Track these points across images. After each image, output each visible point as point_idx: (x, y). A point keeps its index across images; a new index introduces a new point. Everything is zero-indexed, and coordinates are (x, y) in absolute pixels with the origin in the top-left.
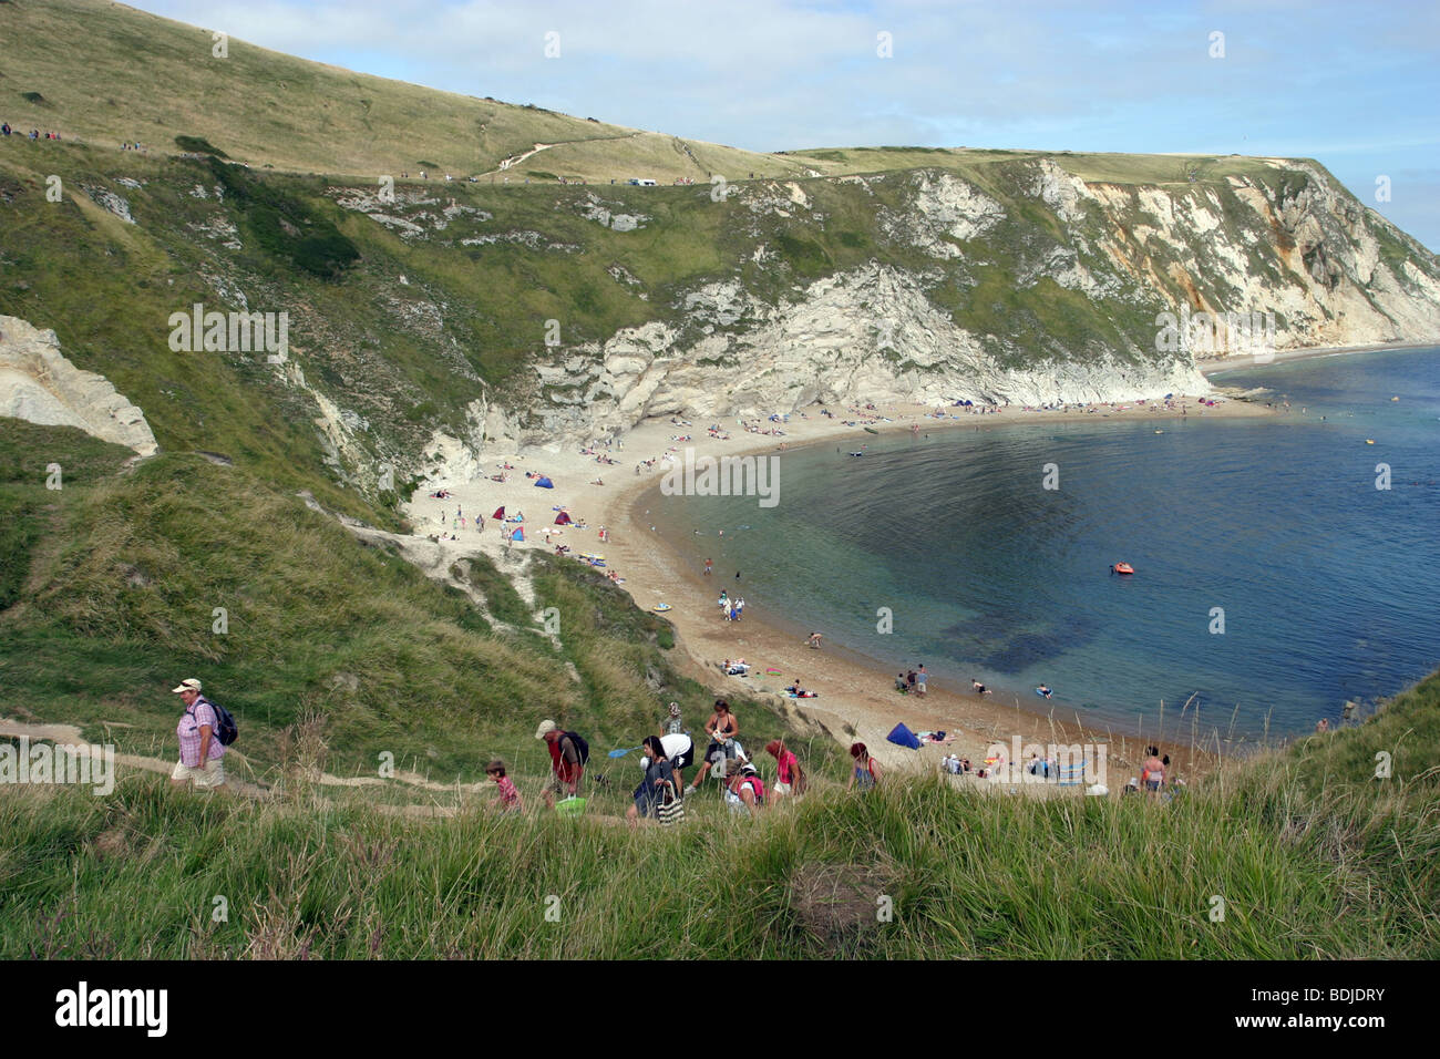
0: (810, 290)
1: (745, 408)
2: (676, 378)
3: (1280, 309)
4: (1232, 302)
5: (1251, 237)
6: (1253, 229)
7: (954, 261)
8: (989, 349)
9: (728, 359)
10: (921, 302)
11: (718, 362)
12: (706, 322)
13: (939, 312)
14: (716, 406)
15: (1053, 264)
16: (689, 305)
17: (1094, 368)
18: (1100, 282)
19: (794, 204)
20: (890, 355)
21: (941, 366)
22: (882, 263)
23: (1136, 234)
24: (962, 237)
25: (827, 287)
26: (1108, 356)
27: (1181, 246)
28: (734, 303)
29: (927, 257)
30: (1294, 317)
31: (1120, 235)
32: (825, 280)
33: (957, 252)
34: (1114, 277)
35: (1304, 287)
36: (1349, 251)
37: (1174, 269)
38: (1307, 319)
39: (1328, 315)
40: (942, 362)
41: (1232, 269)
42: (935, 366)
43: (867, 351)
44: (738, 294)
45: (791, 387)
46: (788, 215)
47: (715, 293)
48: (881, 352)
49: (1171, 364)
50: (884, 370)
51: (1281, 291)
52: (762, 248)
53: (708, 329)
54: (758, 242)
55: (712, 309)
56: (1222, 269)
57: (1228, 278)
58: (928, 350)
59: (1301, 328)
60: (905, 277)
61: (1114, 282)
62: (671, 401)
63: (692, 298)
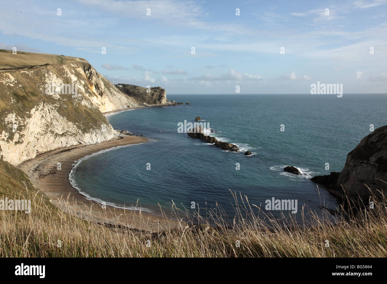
5: (83, 82)
6: (83, 80)
8: (78, 127)
9: (20, 141)
10: (57, 114)
11: (18, 142)
12: (12, 128)
13: (63, 117)
15: (79, 99)
16: (6, 123)
20: (52, 132)
21: (65, 134)
22: (44, 102)
29: (53, 99)
33: (59, 96)
35: (97, 97)
42: (63, 134)
43: (46, 131)
46: (13, 85)
47: (11, 117)
48: (50, 131)
50: (52, 137)
51: (93, 98)
52: (12, 98)
58: (61, 129)
63: (6, 120)
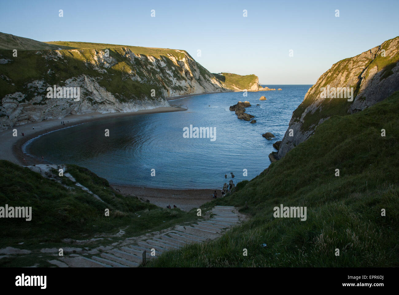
0: (66, 82)
1: (49, 117)
2: (27, 109)
3: (181, 85)
4: (171, 84)
5: (173, 68)
6: (174, 66)
7: (105, 73)
8: (117, 97)
9: (43, 103)
10: (97, 85)
11: (40, 104)
12: (35, 92)
13: (102, 88)
14: (40, 117)
15: (131, 75)
16: (29, 87)
17: (143, 101)
18: (142, 79)
19: (58, 57)
20: (90, 100)
22: (86, 74)
23: (148, 67)
24: (107, 67)
25: (71, 81)
26: (146, 98)
27: (158, 70)
28: (43, 86)
29: (98, 73)
30: (184, 87)
31: (144, 67)
32: (70, 79)
33: (106, 71)
34: (145, 78)
35: (186, 80)
36: (194, 72)
37: (157, 76)
38: (187, 88)
39: (191, 87)
40: (104, 101)
41: (170, 76)
42: (102, 102)
43: (83, 99)
44: (44, 83)
45: (62, 110)
46: (57, 60)
47: (37, 83)
48: (87, 99)
49: (161, 99)
50: (89, 104)
51: (181, 81)
52: (50, 70)
53: (36, 94)
54: (49, 68)
55: (36, 88)
56: (168, 76)
57: (169, 78)
58: (100, 98)
59: (186, 90)
60: (92, 78)
61: (145, 79)
62: (26, 116)
63: (29, 85)
